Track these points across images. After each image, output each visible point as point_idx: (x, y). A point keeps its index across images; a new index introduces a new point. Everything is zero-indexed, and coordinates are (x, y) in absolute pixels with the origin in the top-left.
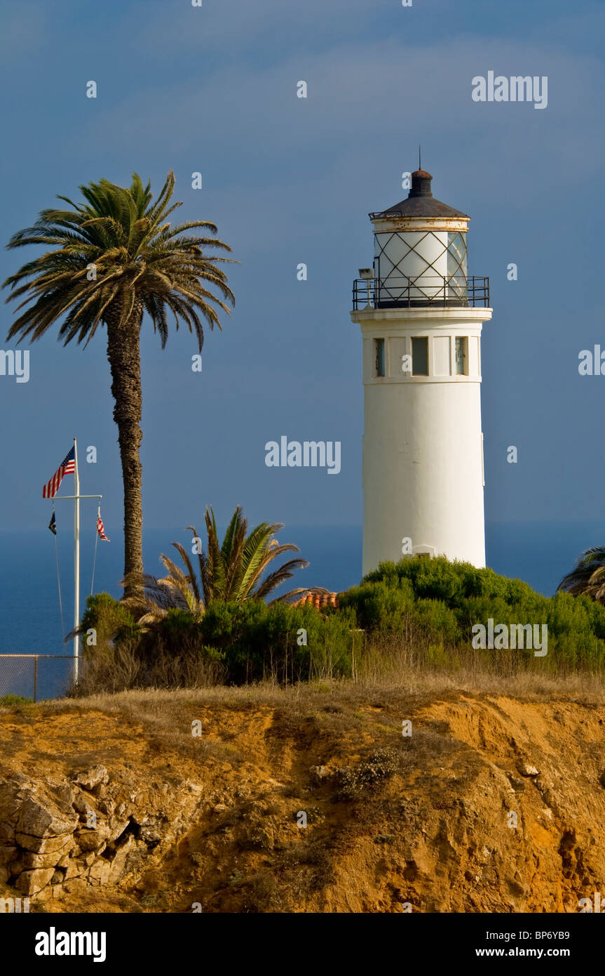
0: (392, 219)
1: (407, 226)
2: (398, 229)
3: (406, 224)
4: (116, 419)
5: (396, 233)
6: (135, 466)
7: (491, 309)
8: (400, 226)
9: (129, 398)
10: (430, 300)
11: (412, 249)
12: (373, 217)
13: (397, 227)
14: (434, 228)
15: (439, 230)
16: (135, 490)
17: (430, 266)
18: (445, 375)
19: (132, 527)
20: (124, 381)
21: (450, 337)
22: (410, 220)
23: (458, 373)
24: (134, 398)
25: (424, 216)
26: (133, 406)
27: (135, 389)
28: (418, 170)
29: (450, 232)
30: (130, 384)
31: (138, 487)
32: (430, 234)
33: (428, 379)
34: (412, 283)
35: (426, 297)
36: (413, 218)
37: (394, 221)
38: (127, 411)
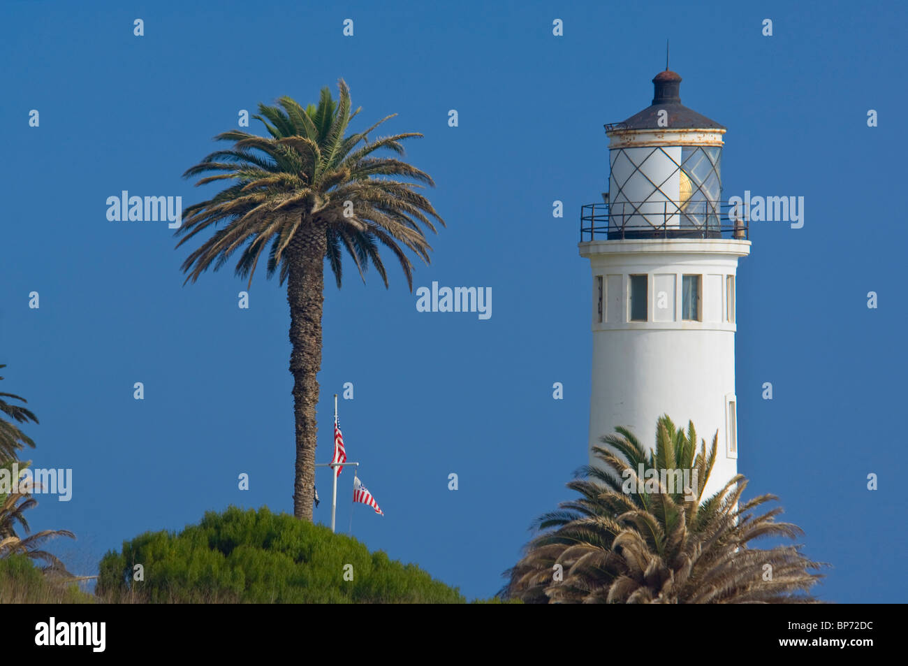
0: (617, 133)
1: (633, 141)
2: (623, 144)
3: (632, 139)
4: (291, 369)
5: (622, 149)
6: (305, 424)
7: (749, 242)
8: (626, 141)
9: (304, 345)
10: (656, 230)
11: (637, 169)
12: (609, 129)
13: (623, 142)
14: (662, 142)
15: (670, 145)
16: (306, 451)
17: (657, 189)
18: (668, 321)
19: (300, 495)
20: (299, 325)
21: (676, 275)
22: (635, 133)
23: (683, 318)
24: (309, 345)
25: (651, 128)
26: (308, 354)
27: (312, 334)
28: (664, 70)
29: (685, 147)
30: (306, 329)
31: (309, 448)
32: (658, 150)
33: (647, 325)
34: (636, 210)
35: (651, 226)
36: (638, 131)
37: (620, 135)
38: (300, 359)
